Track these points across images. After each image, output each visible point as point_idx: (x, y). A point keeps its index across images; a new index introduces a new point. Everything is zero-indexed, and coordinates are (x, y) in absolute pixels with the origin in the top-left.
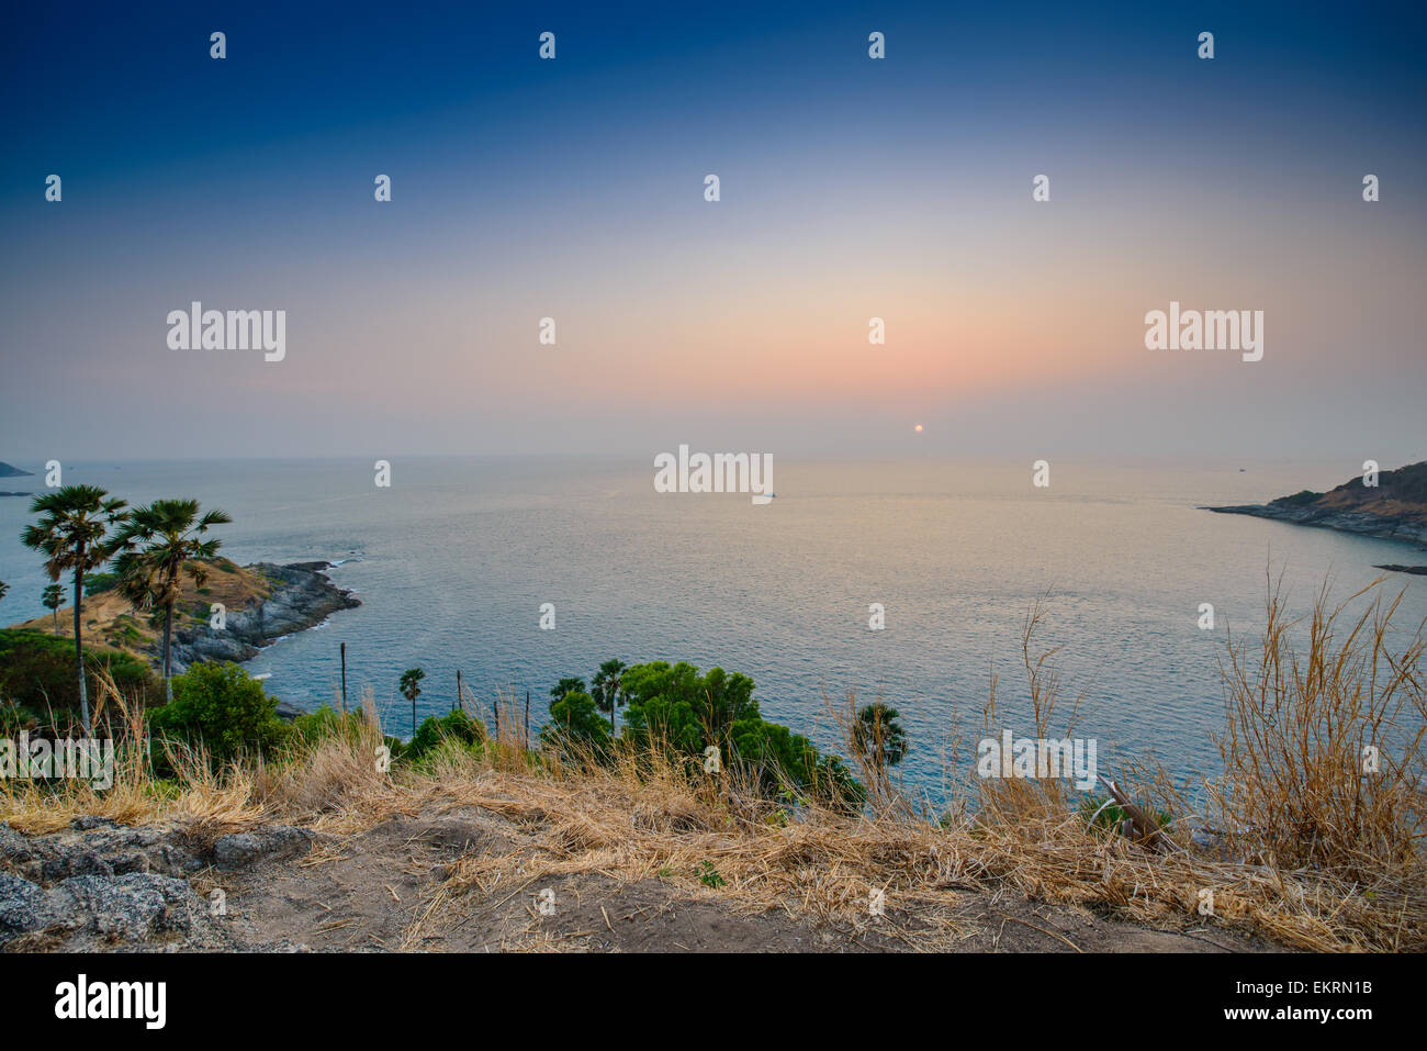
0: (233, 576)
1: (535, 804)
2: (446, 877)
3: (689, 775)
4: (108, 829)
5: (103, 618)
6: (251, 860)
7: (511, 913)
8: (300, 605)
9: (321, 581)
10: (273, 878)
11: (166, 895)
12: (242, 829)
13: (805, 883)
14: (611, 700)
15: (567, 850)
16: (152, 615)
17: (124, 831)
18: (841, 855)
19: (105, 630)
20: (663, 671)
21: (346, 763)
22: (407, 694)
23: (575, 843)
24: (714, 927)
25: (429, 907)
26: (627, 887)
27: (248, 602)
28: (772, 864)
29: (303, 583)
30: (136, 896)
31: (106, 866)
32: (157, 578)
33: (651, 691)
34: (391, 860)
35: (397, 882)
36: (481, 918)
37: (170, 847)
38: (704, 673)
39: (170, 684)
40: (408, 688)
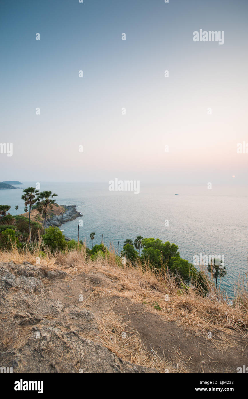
0: (58, 207)
1: (115, 275)
2: (93, 291)
3: (156, 273)
4: (29, 265)
5: (34, 215)
6: (54, 277)
7: (106, 304)
8: (70, 215)
9: (75, 210)
10: (58, 282)
11: (37, 283)
12: (53, 270)
13: (183, 316)
14: (139, 246)
15: (122, 289)
16: (43, 215)
17: (31, 266)
18: (196, 308)
19: (34, 217)
20: (153, 241)
21: (76, 256)
22: (91, 238)
23: (124, 288)
24: (156, 322)
25: (89, 297)
26: (134, 304)
27: (60, 213)
28: (175, 306)
29: (71, 210)
30: (32, 282)
31: (28, 274)
32: (44, 207)
33: (149, 245)
34: (82, 283)
35: (82, 289)
36: (99, 303)
37: (39, 272)
38: (164, 242)
39: (45, 230)
40: (92, 237)
